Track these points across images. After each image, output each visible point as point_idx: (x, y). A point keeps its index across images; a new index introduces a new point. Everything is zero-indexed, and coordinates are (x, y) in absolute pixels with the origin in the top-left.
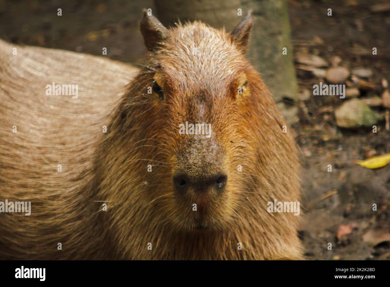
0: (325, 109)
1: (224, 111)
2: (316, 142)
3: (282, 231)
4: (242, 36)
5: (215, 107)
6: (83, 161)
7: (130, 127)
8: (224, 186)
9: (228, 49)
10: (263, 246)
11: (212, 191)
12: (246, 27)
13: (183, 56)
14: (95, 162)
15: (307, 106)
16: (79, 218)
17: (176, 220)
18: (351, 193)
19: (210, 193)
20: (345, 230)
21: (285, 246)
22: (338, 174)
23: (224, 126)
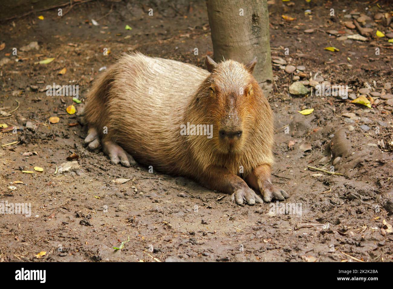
0: (285, 85)
1: (242, 102)
2: (280, 100)
3: (265, 152)
4: (250, 67)
5: (238, 100)
6: (179, 116)
7: (201, 104)
8: (241, 136)
9: (244, 73)
10: (257, 158)
11: (236, 138)
12: (253, 64)
13: (224, 76)
14: (185, 117)
15: (277, 83)
16: (177, 141)
17: (220, 149)
18: (295, 126)
19: (235, 139)
20: (292, 143)
21: (266, 158)
22: (290, 116)
23: (242, 109)
